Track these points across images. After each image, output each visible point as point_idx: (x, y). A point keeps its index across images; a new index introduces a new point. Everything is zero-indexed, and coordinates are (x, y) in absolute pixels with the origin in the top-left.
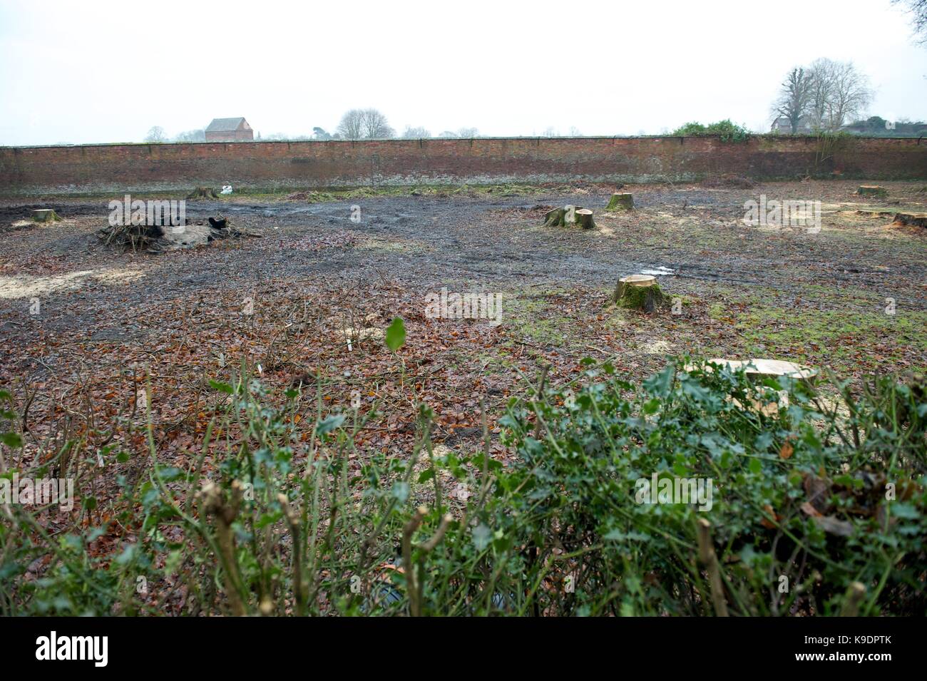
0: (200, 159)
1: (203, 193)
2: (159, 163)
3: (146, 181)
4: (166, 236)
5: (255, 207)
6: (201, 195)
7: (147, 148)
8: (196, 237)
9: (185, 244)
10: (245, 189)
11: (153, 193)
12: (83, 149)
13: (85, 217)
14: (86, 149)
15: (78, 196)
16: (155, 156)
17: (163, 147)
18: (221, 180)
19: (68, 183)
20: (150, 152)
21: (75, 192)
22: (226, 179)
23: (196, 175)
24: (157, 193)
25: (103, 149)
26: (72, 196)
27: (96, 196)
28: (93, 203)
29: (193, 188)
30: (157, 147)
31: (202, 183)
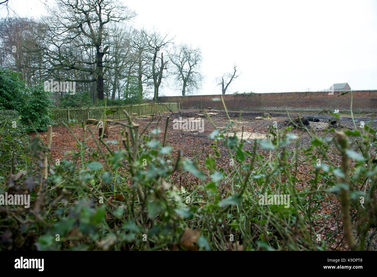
0: (327, 98)
1: (326, 112)
2: (309, 99)
3: (303, 106)
4: (310, 125)
5: (349, 119)
6: (325, 113)
7: (305, 94)
8: (323, 126)
9: (317, 129)
10: (345, 111)
11: (305, 111)
12: (281, 94)
13: (279, 117)
14: (283, 94)
15: (277, 111)
16: (308, 97)
17: (312, 93)
18: (335, 107)
19: (275, 106)
20: (306, 95)
21: (277, 109)
22: (336, 107)
23: (324, 105)
24: (306, 111)
25: (289, 94)
26: (275, 111)
27: (283, 111)
28: (282, 113)
29: (322, 110)
30: (309, 93)
31: (326, 108)
